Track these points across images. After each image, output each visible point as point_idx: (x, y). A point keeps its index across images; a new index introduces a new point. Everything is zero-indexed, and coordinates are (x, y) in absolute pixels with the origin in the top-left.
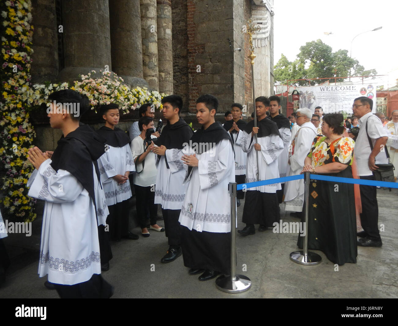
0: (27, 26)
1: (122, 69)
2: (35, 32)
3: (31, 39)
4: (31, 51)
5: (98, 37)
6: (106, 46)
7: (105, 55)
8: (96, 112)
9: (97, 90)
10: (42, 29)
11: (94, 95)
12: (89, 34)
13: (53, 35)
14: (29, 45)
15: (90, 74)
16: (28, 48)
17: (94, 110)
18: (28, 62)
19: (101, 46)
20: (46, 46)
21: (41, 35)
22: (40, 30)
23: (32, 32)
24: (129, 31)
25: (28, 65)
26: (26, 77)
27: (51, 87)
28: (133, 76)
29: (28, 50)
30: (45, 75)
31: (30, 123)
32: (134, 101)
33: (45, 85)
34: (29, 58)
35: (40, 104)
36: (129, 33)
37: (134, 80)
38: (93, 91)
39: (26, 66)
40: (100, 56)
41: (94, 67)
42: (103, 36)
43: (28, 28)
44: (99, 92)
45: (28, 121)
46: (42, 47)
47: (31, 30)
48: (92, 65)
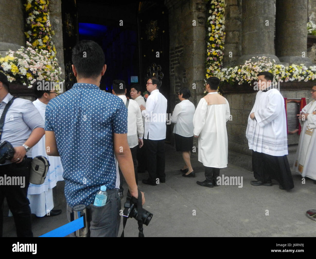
0: (221, 33)
1: (287, 52)
2: (227, 36)
3: (223, 41)
4: (223, 48)
5: (263, 33)
6: (269, 37)
7: (267, 44)
8: (251, 85)
9: (253, 70)
10: (232, 33)
11: (251, 74)
12: (256, 32)
13: (239, 35)
14: (222, 45)
15: (250, 60)
16: (221, 47)
17: (250, 84)
18: (221, 55)
19: (265, 38)
20: (234, 43)
21: (231, 37)
22: (231, 34)
23: (225, 36)
24: (294, 22)
25: (221, 57)
26: (219, 64)
27: (229, 70)
28: (295, 56)
29: (221, 48)
30: (232, 62)
31: (219, 92)
32: (286, 75)
33: (227, 69)
34: (221, 53)
35: (223, 80)
36: (293, 23)
37: (295, 59)
38: (250, 71)
39: (219, 58)
40: (263, 45)
41: (258, 54)
42: (266, 31)
43: (222, 35)
44: (255, 71)
45: (218, 91)
46: (231, 44)
47: (224, 35)
48: (257, 52)
